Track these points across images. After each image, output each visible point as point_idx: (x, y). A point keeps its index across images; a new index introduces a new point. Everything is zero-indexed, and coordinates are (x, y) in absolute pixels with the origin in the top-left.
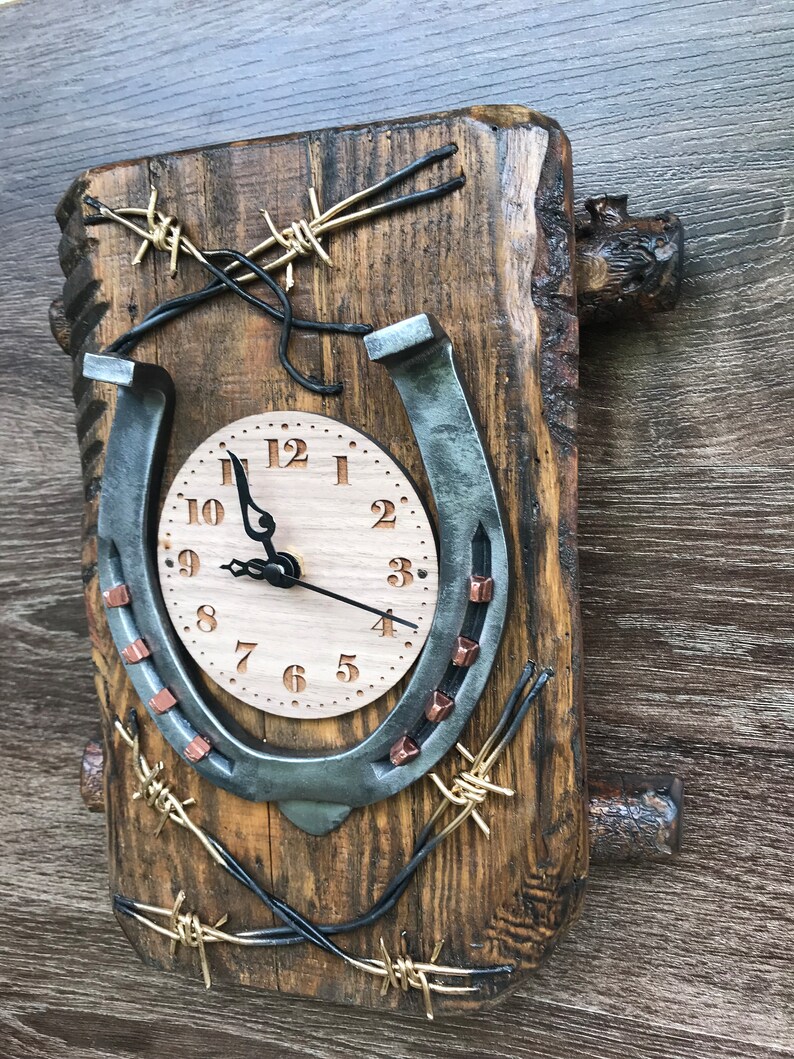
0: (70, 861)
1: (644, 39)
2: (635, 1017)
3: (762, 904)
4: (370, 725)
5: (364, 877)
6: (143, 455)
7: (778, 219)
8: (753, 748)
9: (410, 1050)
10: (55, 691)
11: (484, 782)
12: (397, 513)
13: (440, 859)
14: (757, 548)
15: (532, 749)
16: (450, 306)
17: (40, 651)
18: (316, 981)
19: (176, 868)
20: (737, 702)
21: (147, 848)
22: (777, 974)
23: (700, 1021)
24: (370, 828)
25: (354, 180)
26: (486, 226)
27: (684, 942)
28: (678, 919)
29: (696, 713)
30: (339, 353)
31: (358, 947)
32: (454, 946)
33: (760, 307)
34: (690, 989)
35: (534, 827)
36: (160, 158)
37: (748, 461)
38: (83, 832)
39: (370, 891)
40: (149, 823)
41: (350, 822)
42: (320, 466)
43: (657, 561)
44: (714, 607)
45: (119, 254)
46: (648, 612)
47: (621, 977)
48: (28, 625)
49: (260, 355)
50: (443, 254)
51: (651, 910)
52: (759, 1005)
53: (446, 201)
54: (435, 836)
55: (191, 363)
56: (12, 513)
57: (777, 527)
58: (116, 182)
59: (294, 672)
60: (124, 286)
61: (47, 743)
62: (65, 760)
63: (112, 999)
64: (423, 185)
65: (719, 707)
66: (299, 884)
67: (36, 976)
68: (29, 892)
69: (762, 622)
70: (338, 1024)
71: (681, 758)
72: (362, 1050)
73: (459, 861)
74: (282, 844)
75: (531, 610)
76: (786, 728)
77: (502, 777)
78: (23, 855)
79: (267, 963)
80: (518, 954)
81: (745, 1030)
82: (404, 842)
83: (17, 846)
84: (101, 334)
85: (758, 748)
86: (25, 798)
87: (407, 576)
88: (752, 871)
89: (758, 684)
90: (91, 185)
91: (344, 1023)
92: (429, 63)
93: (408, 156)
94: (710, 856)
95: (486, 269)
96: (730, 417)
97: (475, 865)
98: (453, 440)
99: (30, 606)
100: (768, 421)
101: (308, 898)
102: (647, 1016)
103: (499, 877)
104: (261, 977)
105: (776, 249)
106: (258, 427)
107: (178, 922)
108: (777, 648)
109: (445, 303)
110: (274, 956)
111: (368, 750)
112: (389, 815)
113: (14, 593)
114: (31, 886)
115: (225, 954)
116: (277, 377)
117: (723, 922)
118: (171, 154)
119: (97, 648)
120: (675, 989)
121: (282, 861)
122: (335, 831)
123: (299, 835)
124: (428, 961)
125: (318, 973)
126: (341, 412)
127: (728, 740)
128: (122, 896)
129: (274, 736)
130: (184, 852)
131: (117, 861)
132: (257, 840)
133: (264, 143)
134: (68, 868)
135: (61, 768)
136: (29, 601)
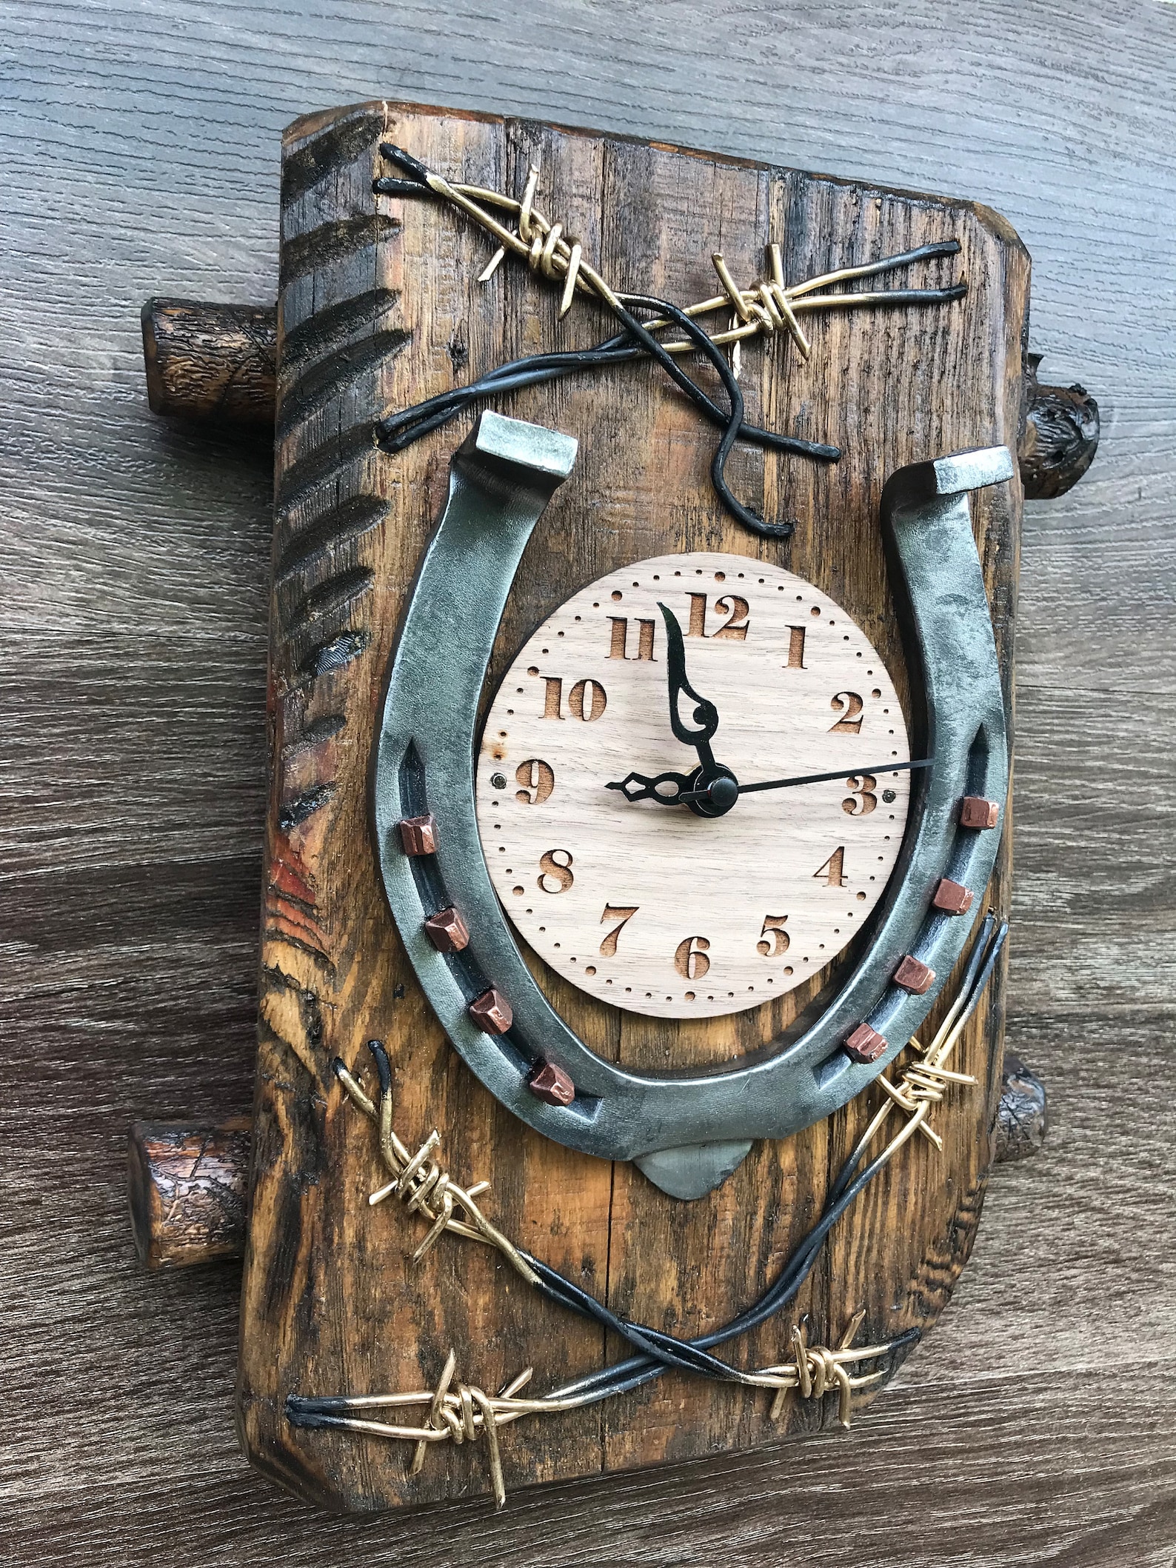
2: (939, 1379)
3: (1070, 1198)
4: (784, 1018)
5: (754, 1249)
6: (491, 597)
8: (1068, 1015)
11: (945, 1072)
12: (864, 711)
14: (1078, 782)
15: (985, 1024)
18: (668, 1432)
19: (431, 1314)
20: (1054, 962)
21: (376, 1293)
22: (1082, 1278)
23: (1007, 1360)
24: (769, 1172)
25: (829, 250)
26: (987, 354)
27: (993, 1265)
28: (988, 1239)
30: (789, 481)
31: (738, 1356)
32: (870, 1316)
33: (1090, 511)
34: (997, 1323)
35: (980, 1123)
37: (1073, 682)
39: (762, 1266)
41: (742, 1168)
42: (765, 639)
44: (1036, 852)
45: (439, 257)
49: (672, 465)
50: (936, 376)
52: (1064, 1320)
53: (944, 310)
57: (1096, 759)
58: (446, 139)
59: (694, 947)
60: (445, 311)
64: (916, 283)
65: (1038, 970)
66: (653, 1285)
69: (1080, 868)
70: (532, 1540)
73: (886, 1193)
74: (628, 1227)
76: (1099, 988)
79: (587, 1432)
80: (928, 1308)
81: (1051, 1357)
82: (815, 1182)
84: (390, 383)
85: (1072, 1014)
87: (869, 800)
88: (1062, 1161)
89: (1075, 937)
90: (396, 129)
91: (542, 1535)
92: (748, 117)
93: (900, 239)
95: (985, 406)
96: (1057, 632)
97: (905, 1194)
98: (962, 615)
100: (1092, 639)
101: (665, 1304)
102: (951, 1374)
103: (934, 1203)
104: (575, 1458)
105: (1106, 451)
106: (678, 574)
108: (1092, 896)
109: (933, 440)
110: (598, 1417)
111: (811, 1049)
112: (797, 1147)
116: (697, 502)
117: (1033, 1229)
118: (552, 125)
119: (293, 942)
120: (981, 1328)
121: (627, 1255)
122: (719, 1187)
123: (659, 1207)
124: (835, 1347)
125: (671, 1419)
126: (786, 564)
127: (1044, 1008)
128: (310, 1397)
129: (633, 1055)
130: (450, 1283)
131: (307, 1334)
132: (589, 1231)
133: (704, 159)
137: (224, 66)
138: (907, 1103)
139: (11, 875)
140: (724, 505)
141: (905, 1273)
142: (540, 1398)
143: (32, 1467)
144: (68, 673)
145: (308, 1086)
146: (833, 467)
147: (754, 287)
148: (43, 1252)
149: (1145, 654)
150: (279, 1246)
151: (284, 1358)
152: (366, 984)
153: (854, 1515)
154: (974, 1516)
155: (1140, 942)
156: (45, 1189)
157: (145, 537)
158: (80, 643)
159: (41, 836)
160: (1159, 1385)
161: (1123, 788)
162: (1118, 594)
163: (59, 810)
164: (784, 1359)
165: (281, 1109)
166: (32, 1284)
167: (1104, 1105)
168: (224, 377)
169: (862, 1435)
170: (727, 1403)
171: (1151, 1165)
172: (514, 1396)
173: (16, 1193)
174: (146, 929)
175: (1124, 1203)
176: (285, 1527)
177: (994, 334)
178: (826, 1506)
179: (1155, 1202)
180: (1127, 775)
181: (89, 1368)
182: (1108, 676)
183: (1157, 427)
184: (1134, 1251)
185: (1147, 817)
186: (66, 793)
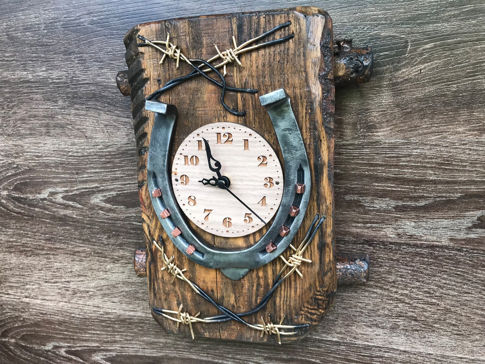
0: (125, 297)
2: (350, 341)
3: (397, 298)
4: (256, 239)
6: (166, 139)
7: (406, 47)
8: (395, 243)
9: (265, 359)
10: (117, 230)
11: (300, 258)
12: (267, 161)
13: (283, 287)
14: (397, 170)
15: (318, 246)
16: (288, 83)
17: (110, 214)
18: (235, 334)
19: (178, 295)
20: (389, 226)
21: (167, 289)
22: (402, 322)
23: (374, 341)
24: (256, 276)
26: (302, 53)
27: (368, 313)
28: (366, 305)
29: (374, 231)
30: (244, 100)
31: (252, 320)
32: (288, 318)
33: (399, 80)
34: (370, 330)
35: (318, 273)
36: (170, 21)
37: (394, 137)
38: (130, 285)
39: (256, 300)
40: (167, 279)
41: (249, 275)
42: (237, 143)
43: (360, 175)
44: (381, 191)
45: (153, 59)
46: (356, 194)
47: (345, 327)
48: (104, 204)
49: (212, 100)
50: (286, 63)
51: (357, 303)
52: (396, 334)
53: (287, 43)
54: (281, 279)
55: (184, 103)
56: (95, 158)
57: (404, 162)
58: (151, 30)
59: (227, 220)
60: (155, 72)
61: (113, 250)
62: (122, 257)
63: (144, 348)
64: (278, 37)
65: (383, 228)
66: (228, 299)
67: (111, 342)
68: (107, 309)
69: (398, 197)
70: (237, 352)
71: (368, 247)
72: (246, 361)
74: (221, 284)
75: (318, 195)
76: (406, 235)
77: (307, 256)
78: (104, 295)
79: (216, 329)
80: (311, 320)
81: (390, 343)
82: (269, 281)
83: (102, 292)
84: (146, 90)
85: (396, 243)
86: (104, 273)
87: (272, 184)
88: (393, 287)
89: (397, 219)
90: (141, 31)
91: (239, 351)
93: (272, 25)
94: (378, 282)
96: (387, 121)
97: (296, 288)
99: (104, 196)
100: (401, 123)
101: (232, 304)
102: (355, 340)
103: (305, 292)
104: (214, 334)
105: (405, 58)
106: (213, 128)
107: (180, 315)
108: (404, 206)
109: (286, 82)
110: (219, 326)
111: (257, 248)
112: (263, 271)
113: (97, 191)
114: (109, 307)
115: (199, 326)
116: (220, 109)
117: (383, 305)
118: (175, 19)
119: (144, 213)
120: (365, 330)
121: (222, 290)
122: (242, 278)
123: (228, 281)
125: (236, 331)
127: (385, 240)
128: (156, 308)
129: (218, 244)
130: (182, 289)
131: (154, 294)
132: (212, 283)
133: (213, 17)
134: (124, 300)
135: (120, 260)
136: (104, 194)
137: (142, 7)
138: (292, 265)
139: (120, 192)
140: (226, 109)
141: (298, 309)
142: (203, 319)
143: (135, 310)
144: (126, 150)
145: (151, 244)
146: (256, 94)
149: (424, 126)
150: (150, 275)
151: (152, 299)
152: (157, 223)
155: (423, 222)
158: (128, 144)
159: (125, 185)
161: (416, 171)
162: (412, 107)
163: (127, 179)
165: (148, 247)
167: (410, 272)
169: (326, 350)
171: (429, 293)
172: (197, 317)
173: (127, 256)
175: (417, 303)
179: (431, 305)
180: (417, 167)
181: (143, 293)
182: (408, 134)
183: (428, 46)
184: (423, 318)
185: (426, 181)
186: (128, 175)
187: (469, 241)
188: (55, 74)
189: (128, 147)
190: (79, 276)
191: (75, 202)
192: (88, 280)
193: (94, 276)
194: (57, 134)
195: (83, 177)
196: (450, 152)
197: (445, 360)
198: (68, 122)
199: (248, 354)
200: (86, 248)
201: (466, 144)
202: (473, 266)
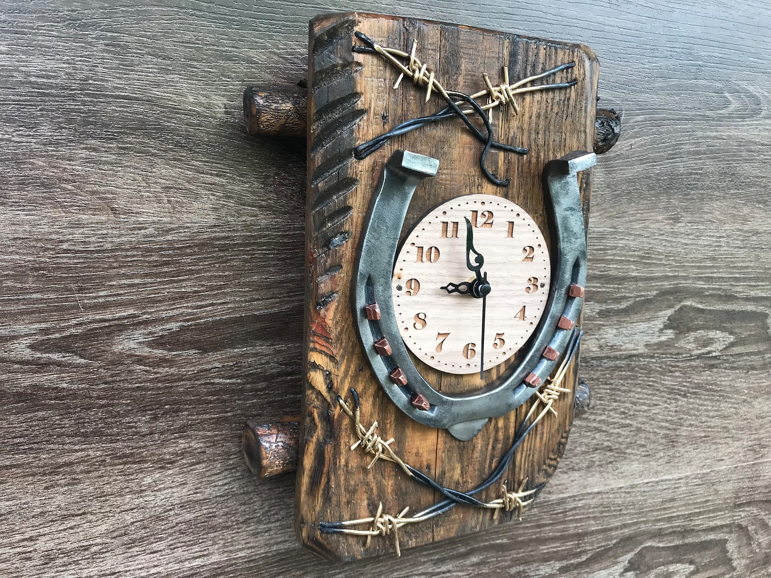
0: (183, 533)
1: (579, 15)
4: (501, 372)
5: (488, 457)
8: (596, 357)
9: (435, 564)
10: (175, 400)
11: (559, 388)
12: (535, 253)
14: (603, 265)
16: (565, 145)
17: (160, 370)
18: (456, 526)
20: (591, 337)
21: (352, 483)
22: (598, 457)
24: (494, 429)
25: (526, 68)
30: (508, 163)
32: (529, 479)
34: (566, 476)
35: (570, 406)
36: (411, 20)
37: (602, 225)
38: (197, 507)
39: (491, 463)
41: (484, 428)
42: (499, 227)
45: (377, 78)
48: (148, 350)
49: (465, 159)
50: (564, 118)
52: (591, 473)
53: (568, 91)
56: (134, 256)
57: (610, 255)
59: (470, 347)
60: (380, 101)
61: (163, 443)
62: (182, 454)
64: (558, 80)
66: (451, 473)
68: (138, 572)
69: (603, 299)
73: (536, 434)
74: (443, 452)
76: (608, 346)
78: (132, 544)
79: (428, 528)
81: (585, 487)
82: (510, 431)
83: (126, 538)
84: (359, 131)
85: (598, 357)
86: (136, 496)
87: (535, 287)
89: (600, 326)
90: (361, 25)
93: (553, 62)
95: (582, 129)
96: (597, 205)
97: (543, 434)
98: (572, 215)
99: (150, 333)
100: (611, 207)
101: (456, 480)
103: (553, 436)
104: (423, 538)
106: (467, 203)
107: (378, 522)
108: (607, 310)
110: (432, 523)
111: (512, 383)
112: (505, 419)
113: (133, 324)
114: (140, 566)
115: (401, 533)
116: (474, 173)
118: (420, 20)
119: (321, 352)
120: (560, 478)
121: (442, 462)
122: (476, 436)
123: (454, 444)
124: (517, 492)
125: (457, 522)
126: (506, 196)
127: (587, 355)
128: (329, 522)
129: (446, 388)
130: (379, 477)
131: (327, 499)
132: (429, 454)
133: (479, 31)
134: (181, 540)
135: (178, 461)
136: (150, 329)
138: (545, 400)
139: (190, 323)
140: (484, 174)
141: (542, 463)
142: (411, 517)
143: (205, 553)
144: (210, 239)
145: (327, 406)
146: (525, 156)
147: (497, 86)
148: (208, 471)
149: (631, 212)
150: (315, 467)
151: (318, 509)
152: (349, 367)
153: (512, 550)
154: (555, 547)
155: (624, 327)
156: (207, 447)
157: (240, 181)
158: (215, 226)
159: (201, 307)
160: (623, 495)
161: (620, 267)
162: (621, 188)
163: (209, 295)
164: (498, 497)
165: (316, 415)
166: (203, 483)
167: (608, 391)
168: (283, 121)
170: (477, 514)
171: (624, 413)
172: (403, 517)
173: (196, 449)
174: (244, 342)
175: (614, 428)
176: (302, 569)
177: (586, 99)
178: (502, 548)
179: (625, 427)
180: (622, 261)
181: (226, 514)
182: (616, 222)
183: (639, 118)
184: (617, 446)
185: (629, 278)
186: (212, 288)
187: (660, 345)
188: (37, 64)
189: (215, 232)
190: (64, 518)
191: (69, 352)
192: (90, 522)
193: (108, 509)
194: (30, 201)
195: (95, 298)
196: (650, 244)
197: (634, 490)
198: (66, 176)
199: (410, 565)
200: (91, 452)
201: (663, 234)
202: (662, 373)
